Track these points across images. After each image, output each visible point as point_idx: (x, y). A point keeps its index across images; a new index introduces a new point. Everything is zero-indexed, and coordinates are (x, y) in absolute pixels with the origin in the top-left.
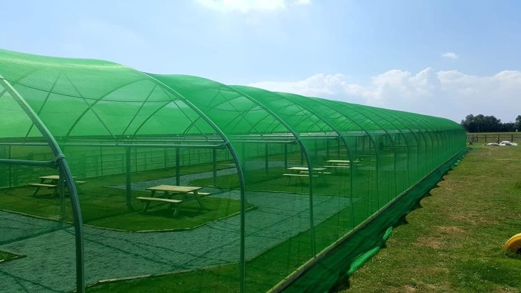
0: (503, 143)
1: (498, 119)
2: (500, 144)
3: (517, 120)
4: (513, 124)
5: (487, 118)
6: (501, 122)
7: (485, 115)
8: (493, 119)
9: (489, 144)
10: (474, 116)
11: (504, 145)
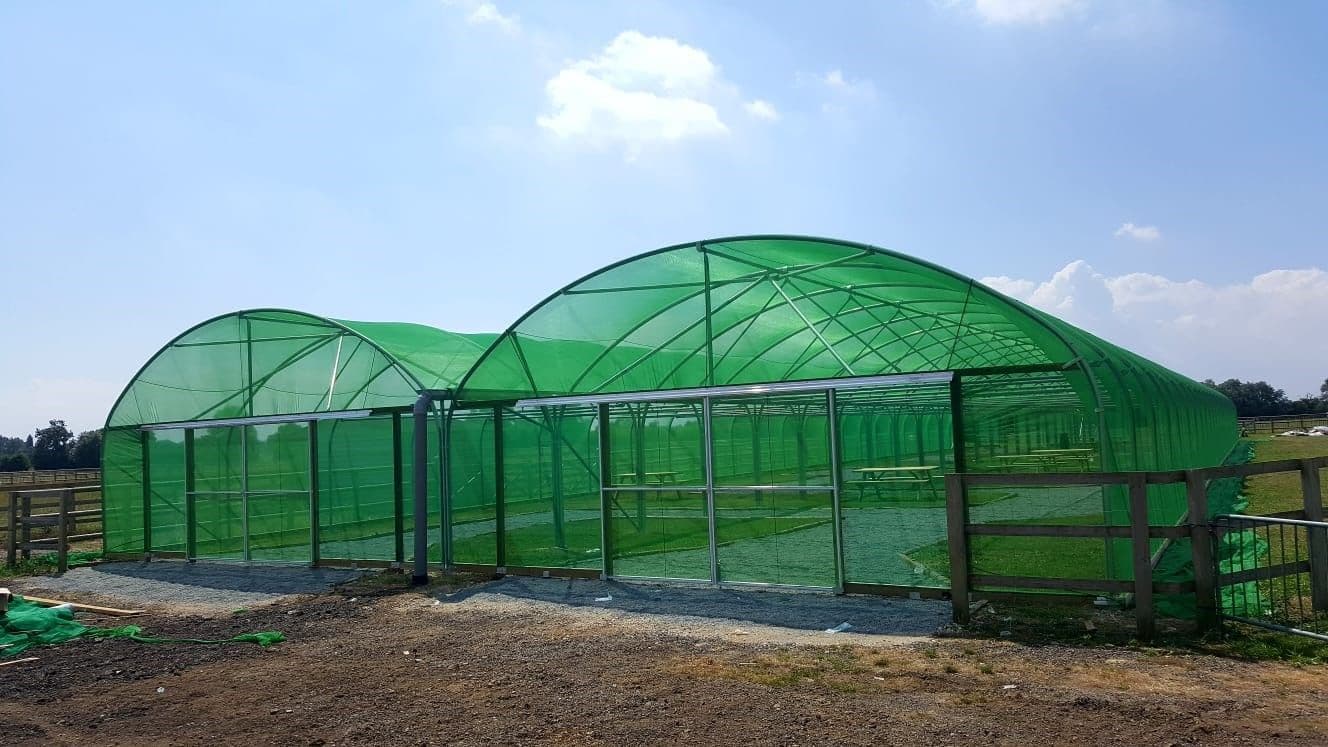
0: (1317, 431)
1: (1276, 389)
2: (1311, 434)
3: (1323, 390)
4: (1316, 400)
5: (1250, 387)
6: (1284, 396)
7: (1243, 381)
8: (1264, 388)
9: (1286, 434)
10: (1216, 384)
11: (1319, 433)
